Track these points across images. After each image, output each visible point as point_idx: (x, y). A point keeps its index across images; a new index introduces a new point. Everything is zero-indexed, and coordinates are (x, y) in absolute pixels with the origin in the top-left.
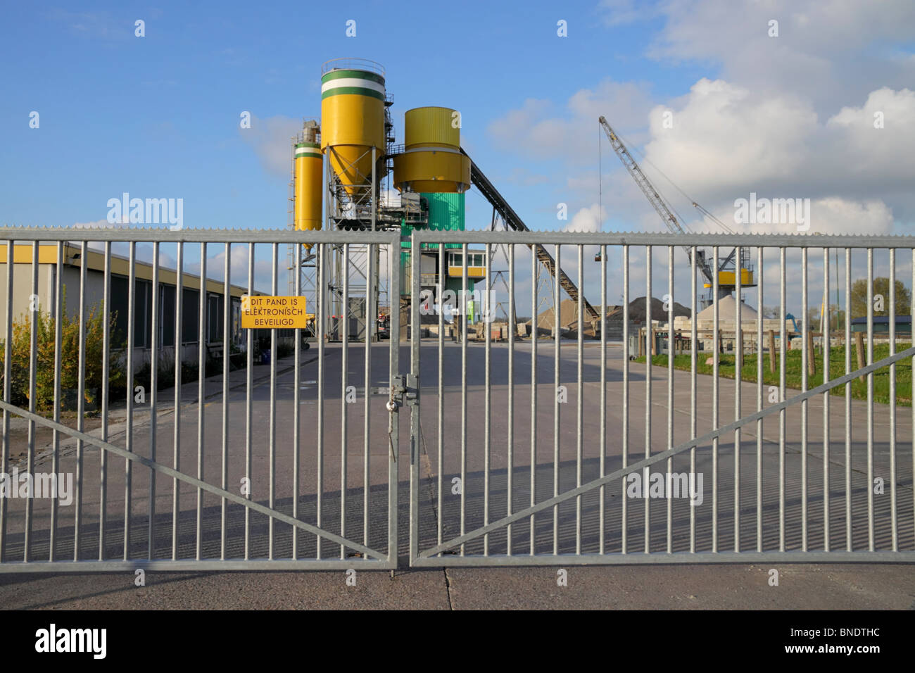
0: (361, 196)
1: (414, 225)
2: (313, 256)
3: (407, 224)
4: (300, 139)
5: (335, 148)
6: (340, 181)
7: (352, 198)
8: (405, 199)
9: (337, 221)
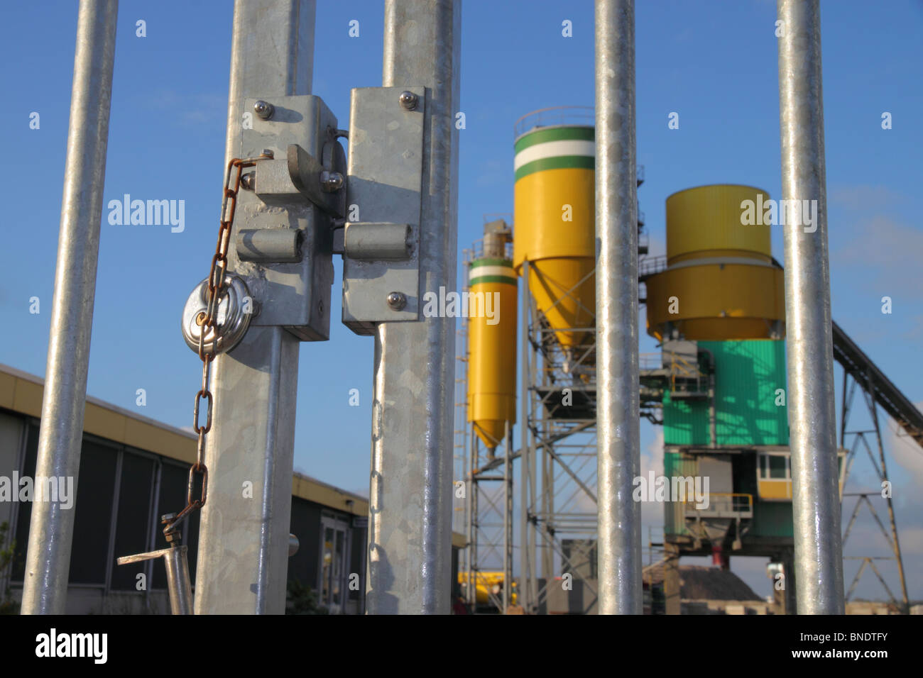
0: (585, 350)
1: (687, 400)
2: (500, 461)
3: (674, 399)
4: (478, 252)
5: (539, 265)
6: (548, 324)
7: (569, 353)
8: (669, 352)
9: (542, 394)
